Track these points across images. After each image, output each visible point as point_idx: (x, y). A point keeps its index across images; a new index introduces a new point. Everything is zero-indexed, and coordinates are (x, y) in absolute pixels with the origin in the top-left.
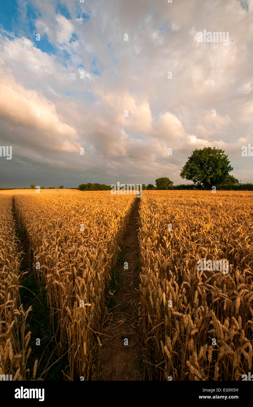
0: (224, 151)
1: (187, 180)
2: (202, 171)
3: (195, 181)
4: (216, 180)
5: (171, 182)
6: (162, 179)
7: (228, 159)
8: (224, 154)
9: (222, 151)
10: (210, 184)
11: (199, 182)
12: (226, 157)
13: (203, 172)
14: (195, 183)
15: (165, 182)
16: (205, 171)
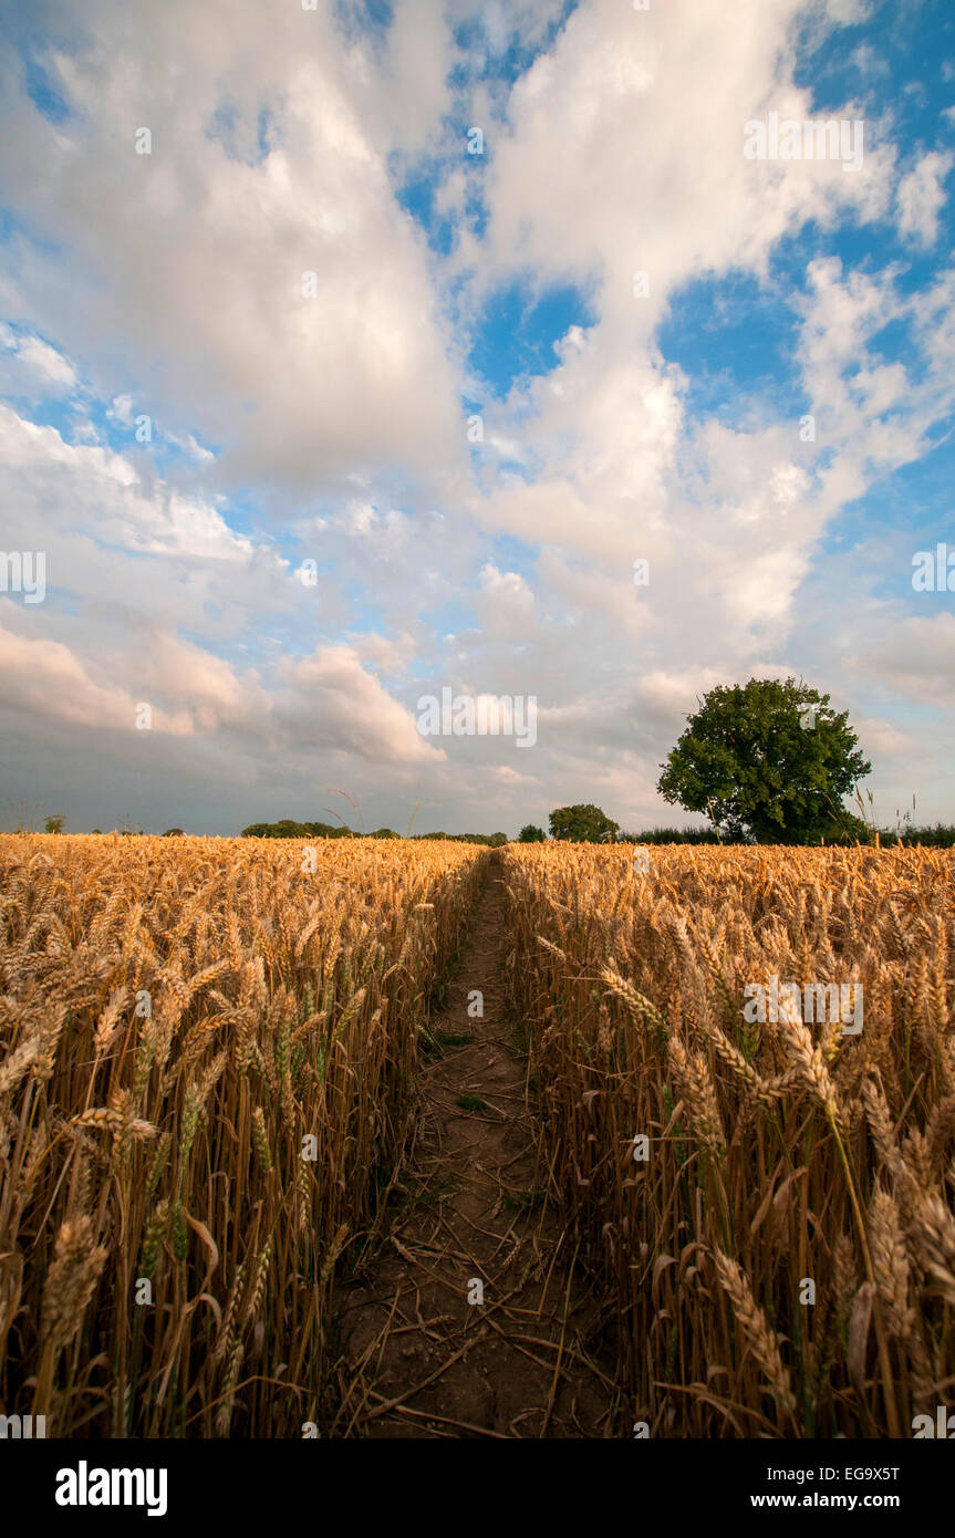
0: (826, 699)
1: (685, 809)
2: (750, 771)
3: (717, 816)
4: (808, 813)
5: (611, 823)
6: (574, 810)
7: (851, 728)
8: (829, 707)
9: (821, 695)
10: (784, 826)
11: (735, 820)
12: (841, 719)
13: (753, 778)
14: (717, 824)
15: (585, 822)
16: (759, 773)
